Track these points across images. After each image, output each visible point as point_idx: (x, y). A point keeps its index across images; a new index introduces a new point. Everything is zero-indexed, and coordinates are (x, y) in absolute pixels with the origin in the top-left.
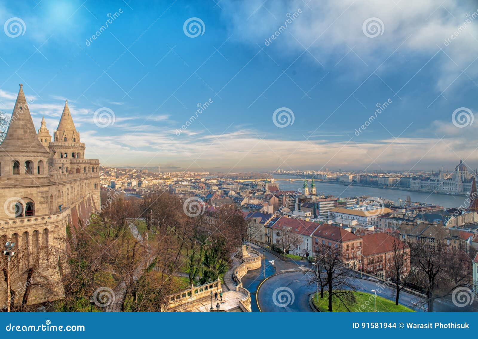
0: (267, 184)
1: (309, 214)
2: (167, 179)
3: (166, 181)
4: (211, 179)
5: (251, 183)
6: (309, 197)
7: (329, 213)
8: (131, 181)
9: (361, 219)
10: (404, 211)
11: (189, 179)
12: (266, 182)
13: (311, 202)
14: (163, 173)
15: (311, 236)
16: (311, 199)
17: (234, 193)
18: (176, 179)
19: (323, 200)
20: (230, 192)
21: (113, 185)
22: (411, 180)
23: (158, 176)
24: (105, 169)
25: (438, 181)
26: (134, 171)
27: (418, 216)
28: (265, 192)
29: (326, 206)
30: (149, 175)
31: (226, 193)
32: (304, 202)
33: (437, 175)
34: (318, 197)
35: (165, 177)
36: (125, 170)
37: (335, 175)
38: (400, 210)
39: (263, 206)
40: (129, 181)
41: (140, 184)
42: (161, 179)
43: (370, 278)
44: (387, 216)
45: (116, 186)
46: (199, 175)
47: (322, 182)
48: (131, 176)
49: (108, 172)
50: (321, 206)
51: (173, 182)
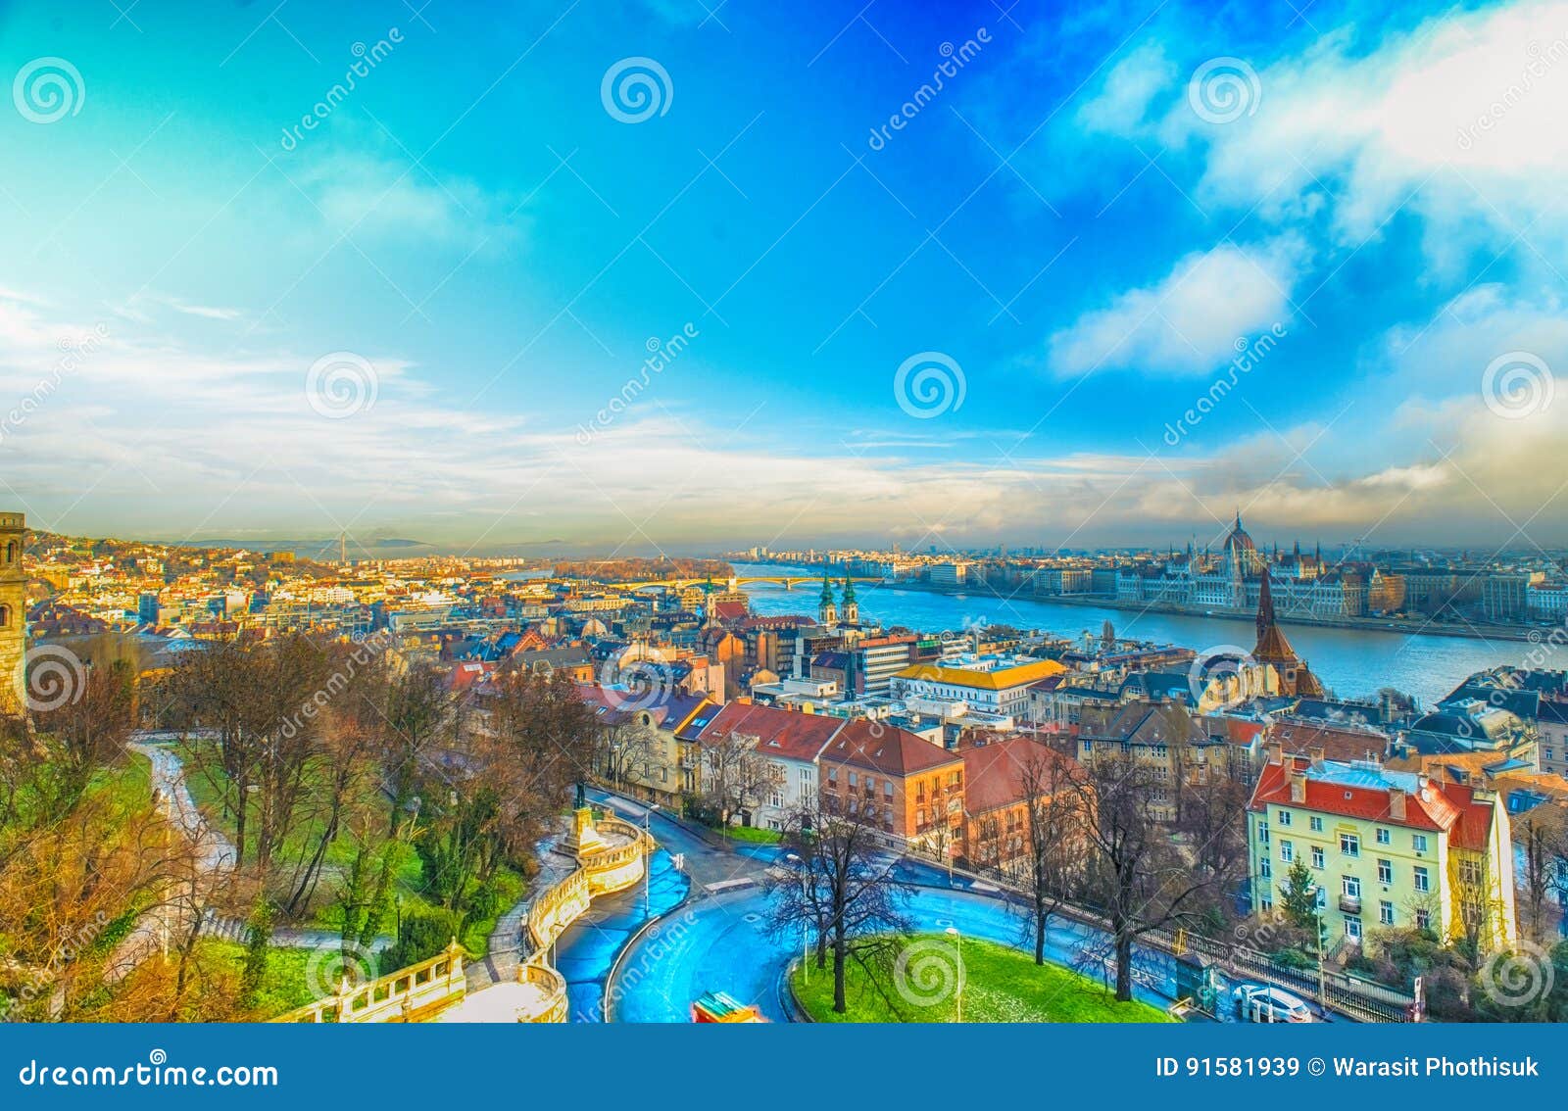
0: (711, 595)
1: (828, 688)
2: (367, 583)
3: (365, 589)
4: (526, 583)
5: (659, 591)
6: (835, 633)
7: (892, 683)
8: (222, 593)
9: (982, 695)
10: (1094, 667)
11: (450, 581)
12: (707, 588)
13: (841, 649)
14: (354, 564)
15: (816, 760)
16: (840, 640)
17: (601, 628)
18: (400, 584)
19: (876, 642)
20: (589, 624)
21: (149, 610)
22: (1119, 575)
23: (333, 572)
24: (121, 548)
25: (1186, 577)
26: (240, 556)
27: (1131, 681)
28: (703, 621)
29: (883, 661)
30: (300, 569)
31: (575, 629)
32: (821, 652)
33: (1182, 560)
34: (861, 635)
35: (362, 576)
36: (204, 553)
37: (916, 565)
38: (1085, 666)
39: (690, 668)
40: (216, 594)
41: (260, 603)
42: (344, 585)
43: (975, 885)
44: (1049, 684)
45: (161, 611)
46: (489, 569)
47: (882, 586)
48: (229, 576)
49: (133, 562)
50: (869, 661)
51: (389, 592)
